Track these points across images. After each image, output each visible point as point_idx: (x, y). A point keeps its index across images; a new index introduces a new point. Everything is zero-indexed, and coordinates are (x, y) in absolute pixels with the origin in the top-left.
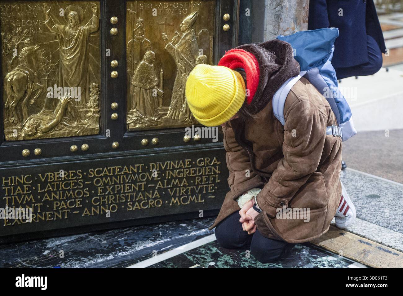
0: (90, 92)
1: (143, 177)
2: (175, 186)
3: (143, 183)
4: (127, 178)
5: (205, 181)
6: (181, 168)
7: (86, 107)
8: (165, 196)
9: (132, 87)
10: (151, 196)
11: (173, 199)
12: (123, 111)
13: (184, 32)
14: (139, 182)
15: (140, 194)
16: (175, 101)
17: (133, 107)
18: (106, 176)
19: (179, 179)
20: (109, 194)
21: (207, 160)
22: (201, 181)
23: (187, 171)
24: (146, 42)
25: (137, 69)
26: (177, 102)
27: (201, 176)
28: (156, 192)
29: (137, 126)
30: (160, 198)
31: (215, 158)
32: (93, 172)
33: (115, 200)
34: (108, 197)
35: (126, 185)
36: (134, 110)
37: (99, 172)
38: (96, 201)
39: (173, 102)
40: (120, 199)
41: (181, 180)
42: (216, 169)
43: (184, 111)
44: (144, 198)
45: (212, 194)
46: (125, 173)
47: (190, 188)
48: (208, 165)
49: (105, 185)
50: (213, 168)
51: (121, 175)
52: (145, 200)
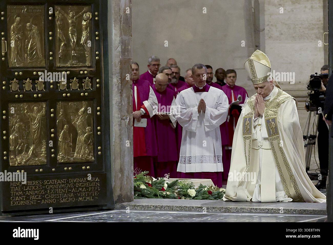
0: (42, 144)
1: (66, 186)
2: (80, 191)
3: (66, 189)
4: (60, 186)
5: (94, 190)
6: (82, 182)
7: (41, 151)
8: (77, 197)
9: (59, 142)
10: (70, 196)
11: (79, 198)
12: (56, 153)
13: (80, 116)
14: (65, 188)
15: (65, 194)
16: (78, 149)
17: (60, 152)
18: (51, 184)
19: (82, 187)
20: (52, 193)
21: (94, 178)
22: (92, 189)
23: (85, 184)
24: (64, 121)
25: (62, 134)
26: (78, 150)
27: (91, 187)
28: (72, 194)
29: (62, 161)
30: (74, 197)
31: (97, 178)
32: (46, 182)
33: (55, 196)
34: (52, 195)
35: (59, 189)
36: (61, 153)
37: (48, 182)
38: (47, 196)
39: (76, 150)
40: (57, 196)
41: (83, 188)
42: (98, 183)
43: (82, 154)
44: (67, 196)
45: (97, 196)
46: (59, 183)
47: (87, 193)
48: (94, 181)
49: (51, 189)
50: (97, 183)
51: (58, 184)
52: (67, 198)
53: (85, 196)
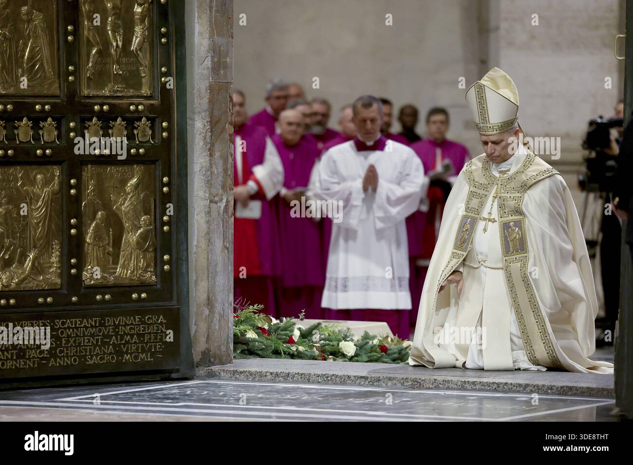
0: (53, 249)
1: (100, 331)
2: (127, 342)
3: (100, 337)
4: (86, 330)
5: (154, 339)
6: (132, 324)
7: (50, 262)
8: (119, 353)
9: (87, 244)
10: (106, 351)
11: (126, 355)
12: (80, 267)
13: (129, 194)
14: (97, 336)
15: (98, 348)
16: (123, 260)
17: (88, 264)
18: (69, 328)
19: (130, 335)
20: (71, 346)
21: (155, 317)
22: (150, 339)
23: (137, 327)
24: (98, 203)
25: (92, 228)
26: (124, 261)
27: (150, 333)
28: (111, 347)
29: (92, 283)
30: (114, 354)
31: (161, 316)
32: (59, 323)
33: (76, 352)
34: (71, 349)
35: (86, 338)
36: (90, 267)
37: (63, 324)
38: (61, 352)
39: (121, 261)
40: (81, 352)
41: (132, 336)
42: (163, 327)
43: (132, 269)
44: (101, 352)
45: (160, 352)
46: (85, 326)
47: (140, 345)
48: (156, 323)
49: (69, 336)
50: (160, 326)
51: (82, 327)
52: (100, 355)
53: (136, 352)
